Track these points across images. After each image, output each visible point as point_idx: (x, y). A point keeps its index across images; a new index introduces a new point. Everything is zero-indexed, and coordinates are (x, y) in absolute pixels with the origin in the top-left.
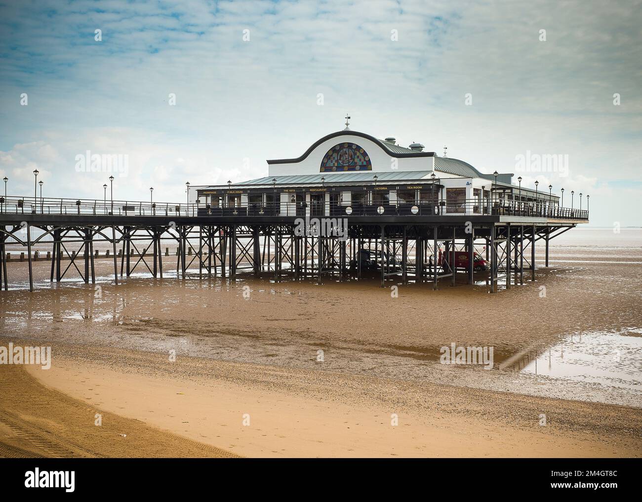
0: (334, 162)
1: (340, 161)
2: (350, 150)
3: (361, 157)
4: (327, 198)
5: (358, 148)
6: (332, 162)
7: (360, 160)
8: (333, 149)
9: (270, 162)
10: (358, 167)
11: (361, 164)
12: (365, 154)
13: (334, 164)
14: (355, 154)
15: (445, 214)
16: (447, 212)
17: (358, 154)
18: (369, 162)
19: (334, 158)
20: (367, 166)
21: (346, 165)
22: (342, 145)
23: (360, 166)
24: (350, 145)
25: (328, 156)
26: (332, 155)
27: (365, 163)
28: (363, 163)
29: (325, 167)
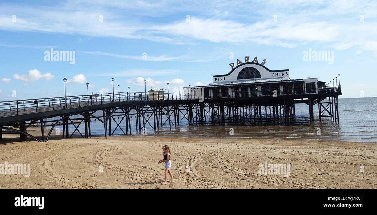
0: (243, 75)
1: (246, 75)
2: (250, 70)
3: (256, 73)
4: (249, 90)
5: (254, 69)
6: (242, 75)
7: (255, 74)
8: (243, 70)
9: (214, 76)
10: (255, 77)
11: (256, 75)
12: (257, 71)
13: (243, 76)
14: (253, 71)
15: (306, 94)
16: (307, 93)
17: (254, 71)
18: (260, 75)
19: (243, 74)
20: (259, 76)
21: (249, 76)
22: (247, 68)
23: (255, 76)
24: (250, 68)
25: (240, 73)
26: (242, 72)
27: (258, 75)
28: (257, 75)
29: (239, 77)
